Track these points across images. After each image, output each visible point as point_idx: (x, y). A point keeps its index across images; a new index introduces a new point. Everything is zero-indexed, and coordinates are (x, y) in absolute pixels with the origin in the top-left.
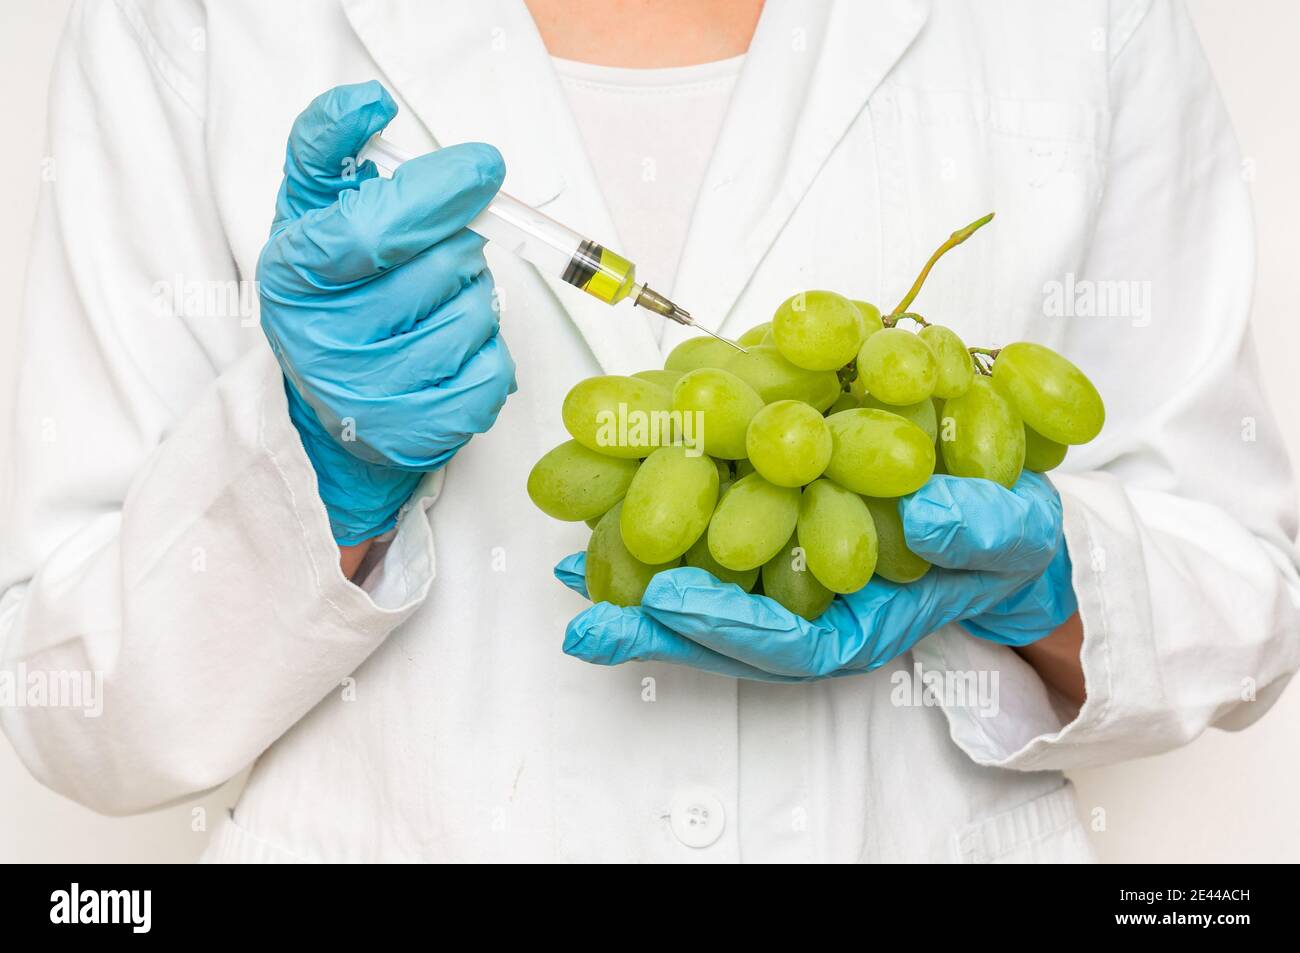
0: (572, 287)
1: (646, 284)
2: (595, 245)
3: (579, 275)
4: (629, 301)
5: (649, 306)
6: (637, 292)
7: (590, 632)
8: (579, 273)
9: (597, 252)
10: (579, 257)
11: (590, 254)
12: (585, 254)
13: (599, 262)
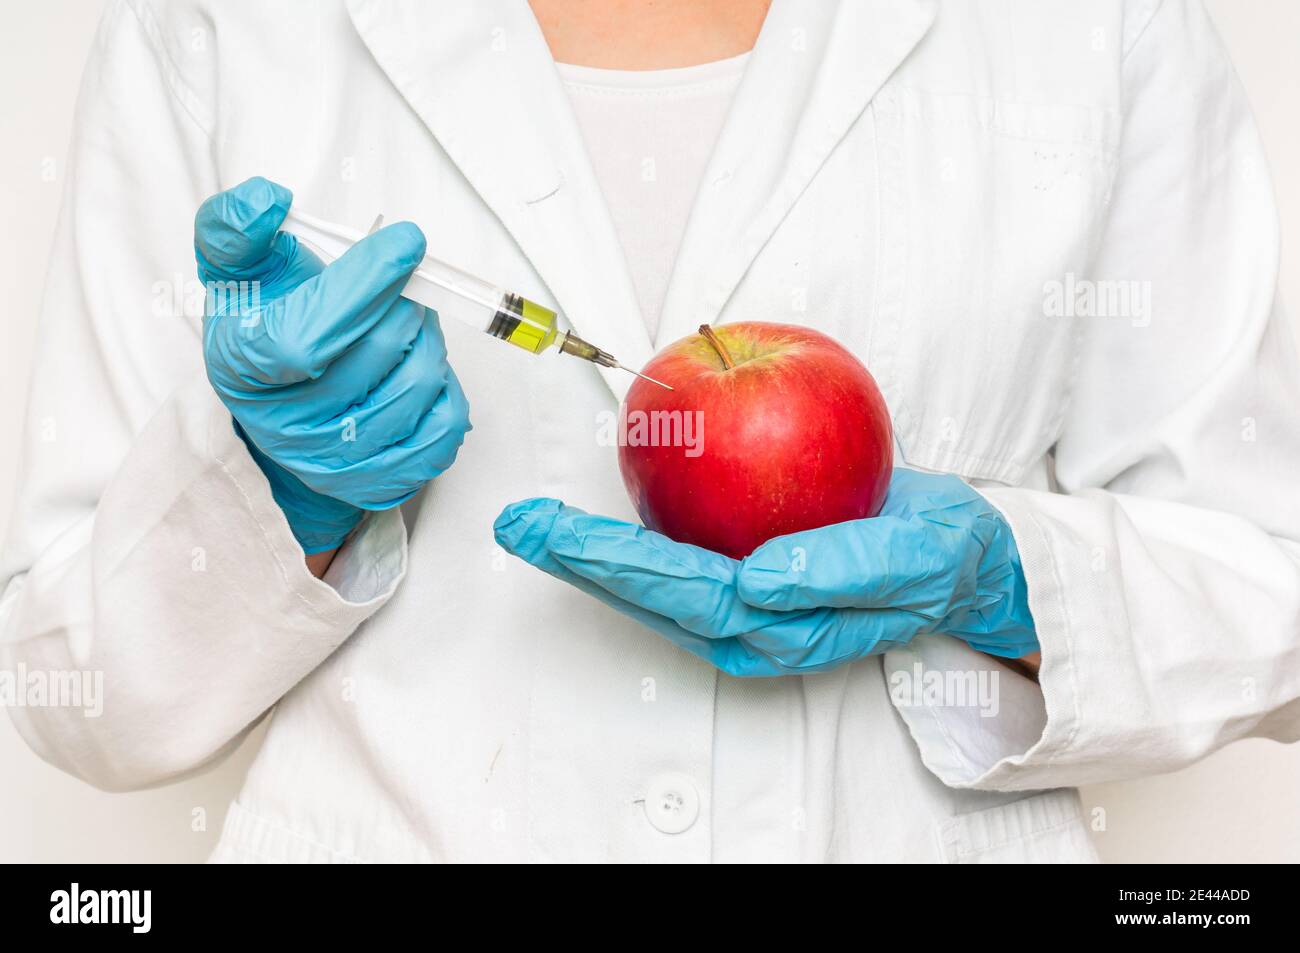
0: (498, 340)
1: (569, 331)
2: (516, 297)
3: (503, 326)
4: (553, 349)
5: (573, 352)
6: (560, 340)
7: (523, 517)
8: (504, 326)
9: (517, 304)
10: (504, 310)
11: (513, 307)
12: (508, 308)
13: (521, 314)
